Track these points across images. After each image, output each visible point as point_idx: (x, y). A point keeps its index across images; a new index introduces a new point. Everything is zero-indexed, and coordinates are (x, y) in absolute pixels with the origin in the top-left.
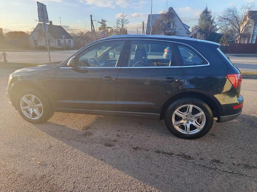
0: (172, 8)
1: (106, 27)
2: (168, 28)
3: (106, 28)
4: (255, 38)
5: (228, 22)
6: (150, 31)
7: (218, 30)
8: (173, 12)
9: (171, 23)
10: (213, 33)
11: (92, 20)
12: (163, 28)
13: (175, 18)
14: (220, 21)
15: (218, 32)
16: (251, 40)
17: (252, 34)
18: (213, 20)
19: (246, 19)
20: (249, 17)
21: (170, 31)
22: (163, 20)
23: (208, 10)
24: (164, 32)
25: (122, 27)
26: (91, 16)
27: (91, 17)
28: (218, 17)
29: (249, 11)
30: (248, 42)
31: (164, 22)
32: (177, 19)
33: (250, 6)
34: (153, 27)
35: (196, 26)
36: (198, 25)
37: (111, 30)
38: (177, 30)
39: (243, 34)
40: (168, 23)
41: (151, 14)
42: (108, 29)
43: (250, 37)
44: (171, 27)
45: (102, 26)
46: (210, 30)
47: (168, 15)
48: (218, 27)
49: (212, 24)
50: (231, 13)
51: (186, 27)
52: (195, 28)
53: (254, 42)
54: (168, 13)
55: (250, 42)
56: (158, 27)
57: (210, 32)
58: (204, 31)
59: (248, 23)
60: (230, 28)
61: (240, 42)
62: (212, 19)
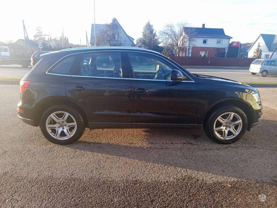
0: (115, 19)
1: (42, 34)
2: (113, 39)
3: (42, 36)
4: (190, 51)
5: (167, 37)
6: (95, 41)
7: (160, 43)
8: (116, 23)
9: (115, 34)
10: (155, 46)
11: (24, 26)
12: (108, 39)
13: (119, 29)
14: (160, 34)
15: (160, 45)
16: (187, 53)
17: (188, 48)
18: (155, 34)
19: (182, 35)
20: (184, 33)
21: (115, 42)
22: (107, 31)
23: (151, 24)
24: (109, 43)
25: (62, 36)
26: (23, 20)
27: (23, 22)
28: (159, 31)
29: (183, 27)
30: (185, 55)
31: (108, 33)
32: (122, 31)
33: (184, 23)
34: (97, 38)
35: (141, 39)
36: (142, 37)
37: (48, 38)
38: (122, 42)
39: (180, 47)
40: (113, 34)
41: (94, 23)
42: (45, 36)
43: (186, 50)
44: (116, 39)
45: (38, 33)
46: (153, 43)
47: (112, 26)
48: (160, 40)
49: (154, 37)
50: (169, 28)
51: (131, 39)
52: (140, 40)
53: (190, 55)
54: (112, 24)
55: (187, 55)
56: (103, 37)
57: (153, 45)
58: (147, 44)
59: (184, 38)
60: (170, 41)
61: (178, 55)
62: (154, 32)
